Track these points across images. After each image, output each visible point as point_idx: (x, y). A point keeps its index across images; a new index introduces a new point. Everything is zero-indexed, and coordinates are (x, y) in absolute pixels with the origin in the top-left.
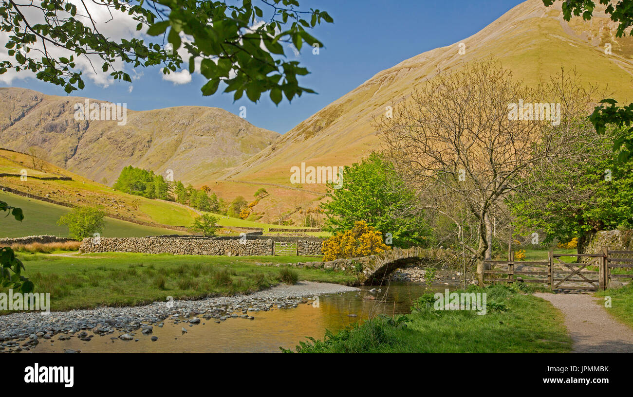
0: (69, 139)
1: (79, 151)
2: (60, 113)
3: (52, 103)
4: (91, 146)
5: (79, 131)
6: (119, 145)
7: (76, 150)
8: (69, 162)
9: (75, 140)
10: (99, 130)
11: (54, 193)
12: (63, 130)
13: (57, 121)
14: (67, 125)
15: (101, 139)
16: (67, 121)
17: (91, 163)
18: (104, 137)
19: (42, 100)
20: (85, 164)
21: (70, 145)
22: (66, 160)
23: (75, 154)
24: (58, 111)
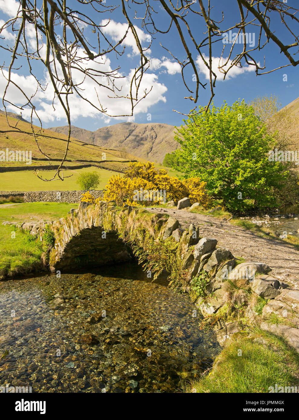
0: (148, 143)
1: (153, 149)
2: (145, 132)
3: (141, 128)
4: (158, 146)
5: (153, 139)
6: (171, 144)
7: (152, 148)
8: (150, 154)
9: (151, 144)
10: (161, 138)
11: (126, 168)
12: (146, 139)
13: (143, 136)
14: (148, 137)
15: (162, 142)
16: (147, 135)
17: (158, 154)
18: (164, 141)
19: (137, 127)
20: (156, 155)
21: (149, 146)
22: (148, 154)
23: (151, 150)
24: (144, 131)
